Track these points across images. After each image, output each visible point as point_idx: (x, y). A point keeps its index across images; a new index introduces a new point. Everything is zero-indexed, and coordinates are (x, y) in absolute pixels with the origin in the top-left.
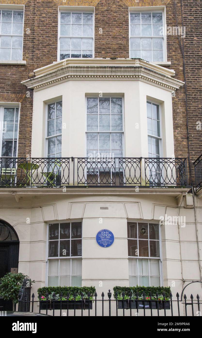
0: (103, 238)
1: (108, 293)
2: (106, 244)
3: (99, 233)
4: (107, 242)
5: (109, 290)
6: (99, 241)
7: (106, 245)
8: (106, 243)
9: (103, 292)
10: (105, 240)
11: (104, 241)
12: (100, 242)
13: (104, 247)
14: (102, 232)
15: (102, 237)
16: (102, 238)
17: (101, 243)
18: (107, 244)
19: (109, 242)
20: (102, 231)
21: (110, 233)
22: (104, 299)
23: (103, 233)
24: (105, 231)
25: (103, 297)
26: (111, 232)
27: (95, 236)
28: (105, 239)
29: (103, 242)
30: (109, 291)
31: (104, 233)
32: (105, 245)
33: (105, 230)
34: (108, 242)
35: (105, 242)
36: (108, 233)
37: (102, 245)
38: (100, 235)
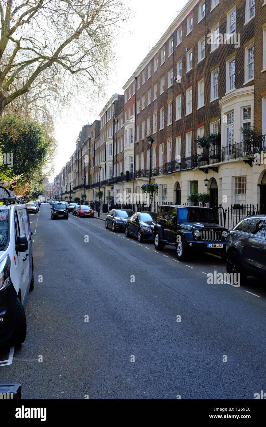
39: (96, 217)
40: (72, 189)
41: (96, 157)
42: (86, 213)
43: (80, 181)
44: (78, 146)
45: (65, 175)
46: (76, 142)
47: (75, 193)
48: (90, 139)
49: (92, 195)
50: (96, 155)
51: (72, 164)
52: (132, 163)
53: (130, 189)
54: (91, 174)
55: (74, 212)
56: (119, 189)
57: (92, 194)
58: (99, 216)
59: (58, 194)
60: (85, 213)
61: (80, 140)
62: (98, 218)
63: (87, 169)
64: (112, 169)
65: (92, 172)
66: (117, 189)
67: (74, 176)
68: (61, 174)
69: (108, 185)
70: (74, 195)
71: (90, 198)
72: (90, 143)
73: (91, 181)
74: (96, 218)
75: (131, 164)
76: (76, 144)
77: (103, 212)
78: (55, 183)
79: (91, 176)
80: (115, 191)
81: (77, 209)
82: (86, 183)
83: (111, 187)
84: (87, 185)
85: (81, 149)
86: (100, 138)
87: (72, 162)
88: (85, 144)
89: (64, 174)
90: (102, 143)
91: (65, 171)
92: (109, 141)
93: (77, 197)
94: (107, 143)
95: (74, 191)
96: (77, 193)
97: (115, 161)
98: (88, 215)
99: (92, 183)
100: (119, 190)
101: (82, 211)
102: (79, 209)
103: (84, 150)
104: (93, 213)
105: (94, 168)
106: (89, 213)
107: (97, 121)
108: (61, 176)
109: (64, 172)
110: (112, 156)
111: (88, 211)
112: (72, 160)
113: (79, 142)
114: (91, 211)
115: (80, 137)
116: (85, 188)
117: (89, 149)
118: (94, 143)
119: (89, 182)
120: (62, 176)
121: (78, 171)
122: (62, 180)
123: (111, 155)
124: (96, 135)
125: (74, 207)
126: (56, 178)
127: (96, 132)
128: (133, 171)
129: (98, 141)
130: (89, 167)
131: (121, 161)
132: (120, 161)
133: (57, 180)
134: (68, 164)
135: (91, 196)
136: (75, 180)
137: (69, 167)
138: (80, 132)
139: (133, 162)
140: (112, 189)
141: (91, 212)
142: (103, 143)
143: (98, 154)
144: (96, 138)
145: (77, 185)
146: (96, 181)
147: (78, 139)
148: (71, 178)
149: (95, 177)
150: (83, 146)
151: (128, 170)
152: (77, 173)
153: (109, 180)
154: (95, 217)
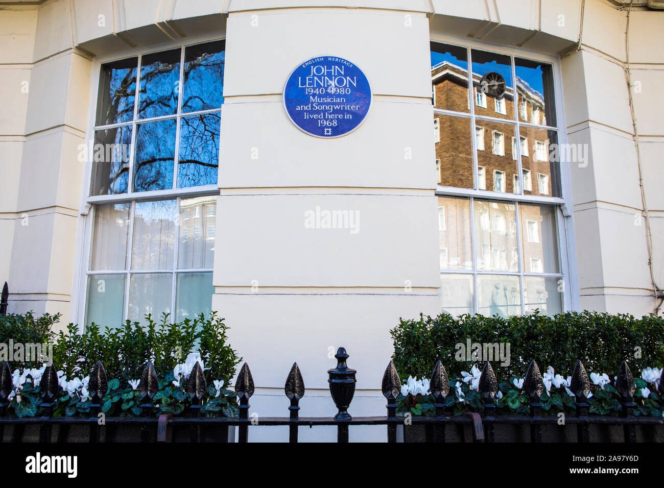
0: (320, 96)
1: (332, 375)
2: (331, 120)
3: (302, 72)
4: (335, 112)
5: (342, 350)
6: (298, 108)
7: (332, 127)
8: (331, 117)
9: (295, 368)
10: (328, 104)
11: (323, 107)
12: (304, 111)
13: (323, 135)
14: (314, 70)
15: (314, 89)
16: (314, 95)
17: (306, 116)
18: (335, 123)
19: (349, 112)
20: (314, 65)
21: (353, 71)
22: (302, 414)
23: (319, 70)
24: (327, 62)
25: (294, 403)
26: (354, 66)
27: (280, 85)
28: (329, 100)
29: (318, 112)
30: (342, 356)
31: (324, 70)
32: (326, 127)
33: (326, 58)
34: (343, 112)
35: (325, 111)
36: (339, 74)
37: (311, 126)
38: (303, 83)
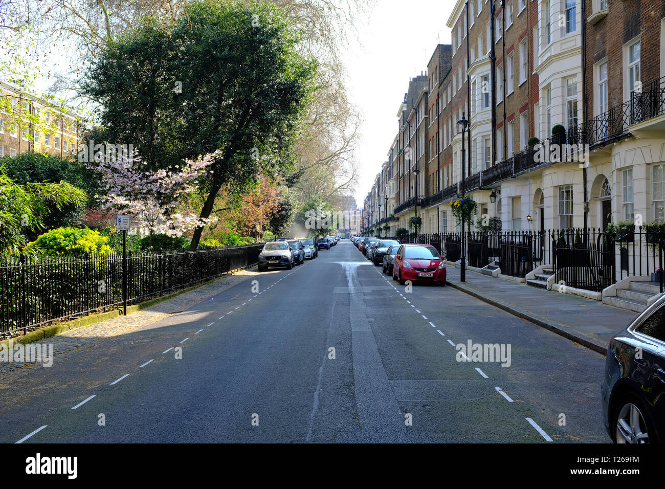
39: (453, 282)
40: (392, 212)
41: (443, 130)
42: (421, 269)
43: (407, 194)
44: (402, 122)
45: (381, 187)
46: (398, 116)
47: (398, 219)
48: (426, 93)
49: (435, 221)
50: (443, 125)
51: (393, 164)
52: (571, 98)
53: (570, 186)
54: (430, 173)
55: (385, 263)
56: (518, 194)
57: (436, 217)
58: (463, 279)
59: (370, 225)
60: (416, 269)
61: (405, 109)
62: (462, 286)
63: (422, 163)
64: (490, 144)
65: (433, 168)
66: (513, 195)
67: (396, 186)
68: (374, 188)
69: (480, 189)
70: (397, 223)
71: (430, 228)
72: (427, 104)
73: (431, 189)
74: (455, 287)
75: (570, 102)
76: (399, 118)
77: (503, 273)
78: (366, 206)
79: (431, 176)
80: (505, 202)
81: (393, 257)
82: (421, 195)
83: (490, 193)
84: (423, 198)
85: (409, 124)
86: (451, 81)
87: (393, 159)
88: (416, 110)
89: (379, 187)
90: (457, 87)
91: (381, 181)
92: (479, 70)
93: (402, 227)
94: (472, 77)
95: (396, 216)
96: (402, 219)
97: (500, 119)
98: (427, 275)
99: (433, 192)
100: (519, 197)
101: (407, 264)
102: (399, 258)
103: (413, 124)
104: (444, 270)
105: (438, 156)
106: (430, 269)
107: (442, 45)
108: (375, 192)
109: (380, 184)
110: (490, 108)
111: (427, 263)
112: (391, 157)
113: (403, 112)
114: (437, 262)
115: (405, 102)
116: (419, 205)
117: (425, 118)
118: (438, 100)
119: (427, 191)
120: (377, 192)
121: (404, 174)
122: (377, 198)
123: (487, 105)
124: (439, 79)
125: (387, 249)
126: (368, 197)
127: (440, 73)
128: (580, 121)
129: (446, 89)
130: (426, 157)
131: (521, 112)
132: (517, 113)
133: (369, 200)
134: (386, 165)
135: (433, 224)
136: (398, 194)
137: (388, 171)
138: (406, 94)
139: (576, 93)
140: (493, 198)
141: (437, 265)
142: (460, 87)
143: (447, 121)
144: (440, 85)
145: (402, 202)
146: (444, 186)
147: (402, 107)
148: (391, 191)
149: (441, 177)
150: (412, 117)
151: (561, 124)
152: (401, 178)
153: (484, 172)
154: (449, 284)
